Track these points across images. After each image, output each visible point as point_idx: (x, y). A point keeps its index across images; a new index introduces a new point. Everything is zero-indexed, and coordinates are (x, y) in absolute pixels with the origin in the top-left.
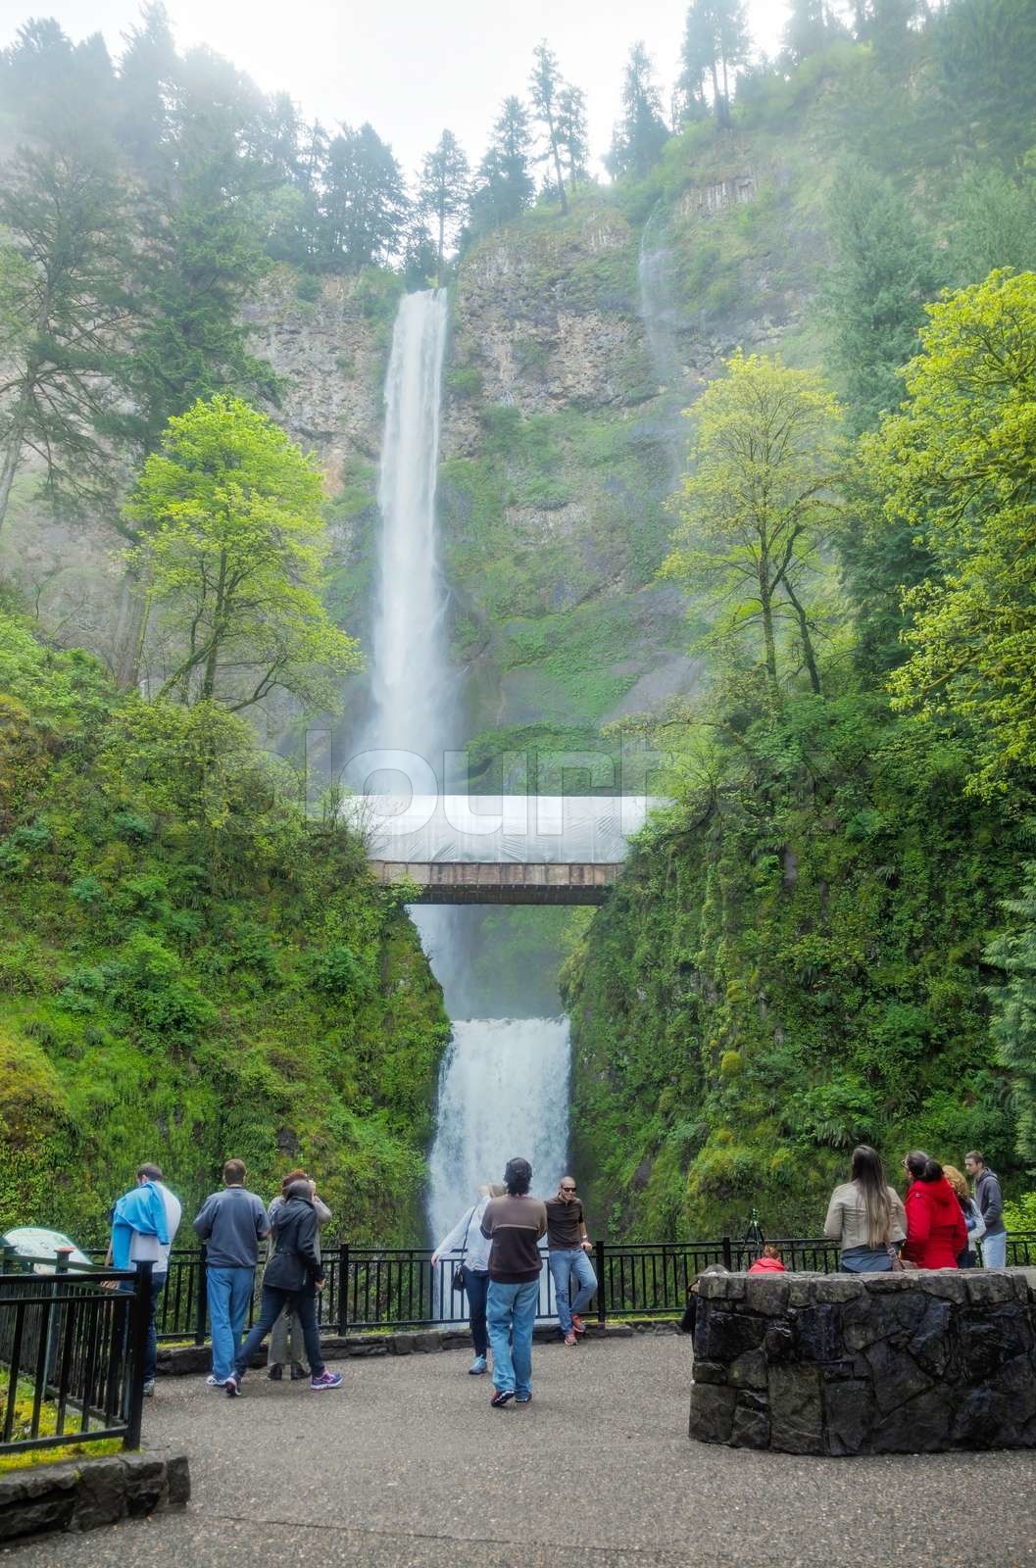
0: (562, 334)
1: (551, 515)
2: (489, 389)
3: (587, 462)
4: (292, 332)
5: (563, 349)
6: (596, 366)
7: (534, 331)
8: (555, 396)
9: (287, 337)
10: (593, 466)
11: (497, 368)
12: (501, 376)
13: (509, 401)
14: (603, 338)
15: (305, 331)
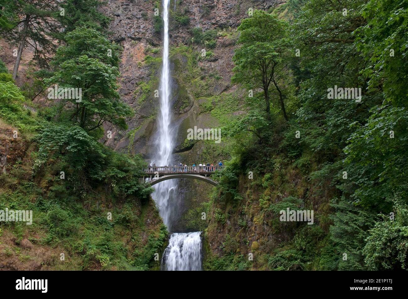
0: (215, 4)
1: (213, 63)
2: (192, 22)
3: (224, 45)
4: (127, 5)
5: (216, 9)
6: (227, 14)
7: (206, 3)
8: (213, 24)
9: (125, 7)
10: (226, 47)
11: (195, 15)
12: (196, 18)
13: (199, 26)
14: (229, 5)
15: (131, 4)
